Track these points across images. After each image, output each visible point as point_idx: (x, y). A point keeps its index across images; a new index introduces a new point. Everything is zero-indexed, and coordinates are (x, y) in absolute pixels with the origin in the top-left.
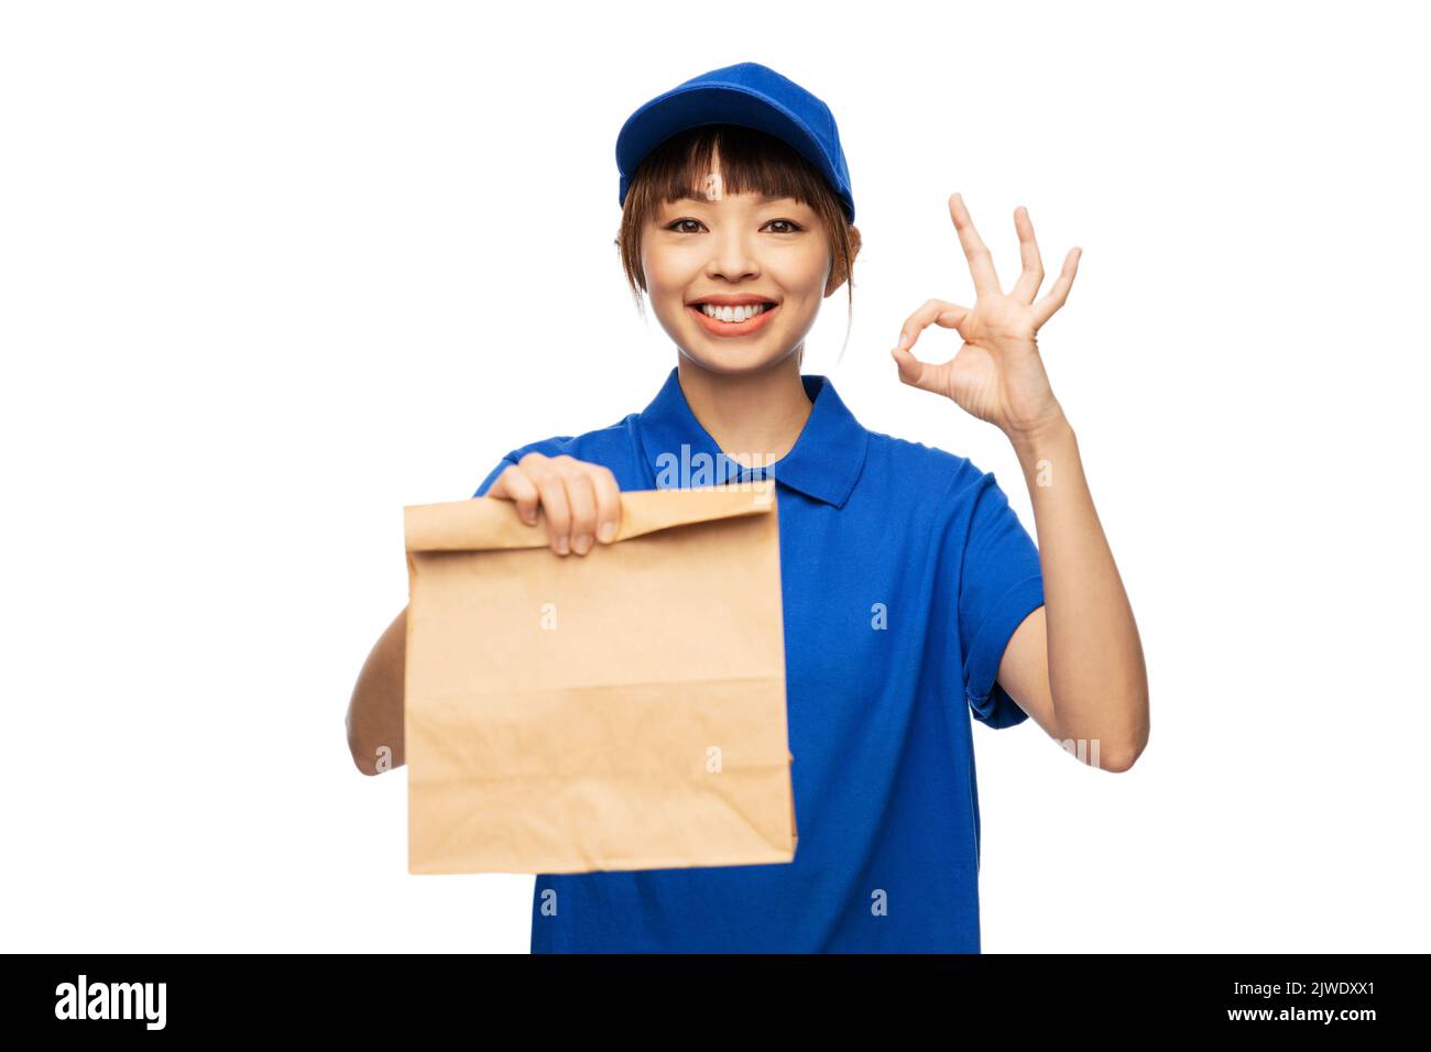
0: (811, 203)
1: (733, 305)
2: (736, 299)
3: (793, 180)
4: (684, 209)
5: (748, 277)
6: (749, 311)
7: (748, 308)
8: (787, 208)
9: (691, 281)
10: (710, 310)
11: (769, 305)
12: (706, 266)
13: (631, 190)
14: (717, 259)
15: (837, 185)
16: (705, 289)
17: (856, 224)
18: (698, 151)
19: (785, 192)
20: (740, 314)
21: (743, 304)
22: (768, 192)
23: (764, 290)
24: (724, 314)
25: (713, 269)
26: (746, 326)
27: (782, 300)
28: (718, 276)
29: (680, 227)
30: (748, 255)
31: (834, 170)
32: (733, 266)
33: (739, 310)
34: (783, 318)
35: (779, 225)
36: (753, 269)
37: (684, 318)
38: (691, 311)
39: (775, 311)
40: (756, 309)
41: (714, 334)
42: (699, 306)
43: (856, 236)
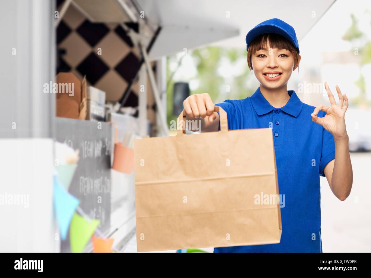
0: (290, 50)
1: (273, 74)
2: (273, 72)
3: (286, 45)
4: (261, 52)
5: (276, 67)
6: (276, 75)
7: (276, 74)
8: (284, 51)
9: (263, 69)
10: (267, 75)
11: (280, 74)
12: (266, 65)
13: (249, 48)
14: (269, 63)
15: (296, 46)
16: (266, 70)
17: (300, 54)
18: (264, 39)
19: (284, 48)
20: (274, 76)
21: (275, 74)
22: (280, 48)
23: (279, 70)
24: (271, 76)
25: (268, 66)
26: (275, 78)
27: (283, 73)
28: (269, 67)
29: (260, 56)
30: (276, 62)
31: (295, 42)
32: (272, 65)
33: (274, 75)
34: (283, 76)
35: (283, 55)
36: (277, 65)
37: (262, 77)
38: (264, 75)
39: (282, 75)
40: (278, 74)
41: (269, 80)
42: (265, 74)
43: (300, 57)
